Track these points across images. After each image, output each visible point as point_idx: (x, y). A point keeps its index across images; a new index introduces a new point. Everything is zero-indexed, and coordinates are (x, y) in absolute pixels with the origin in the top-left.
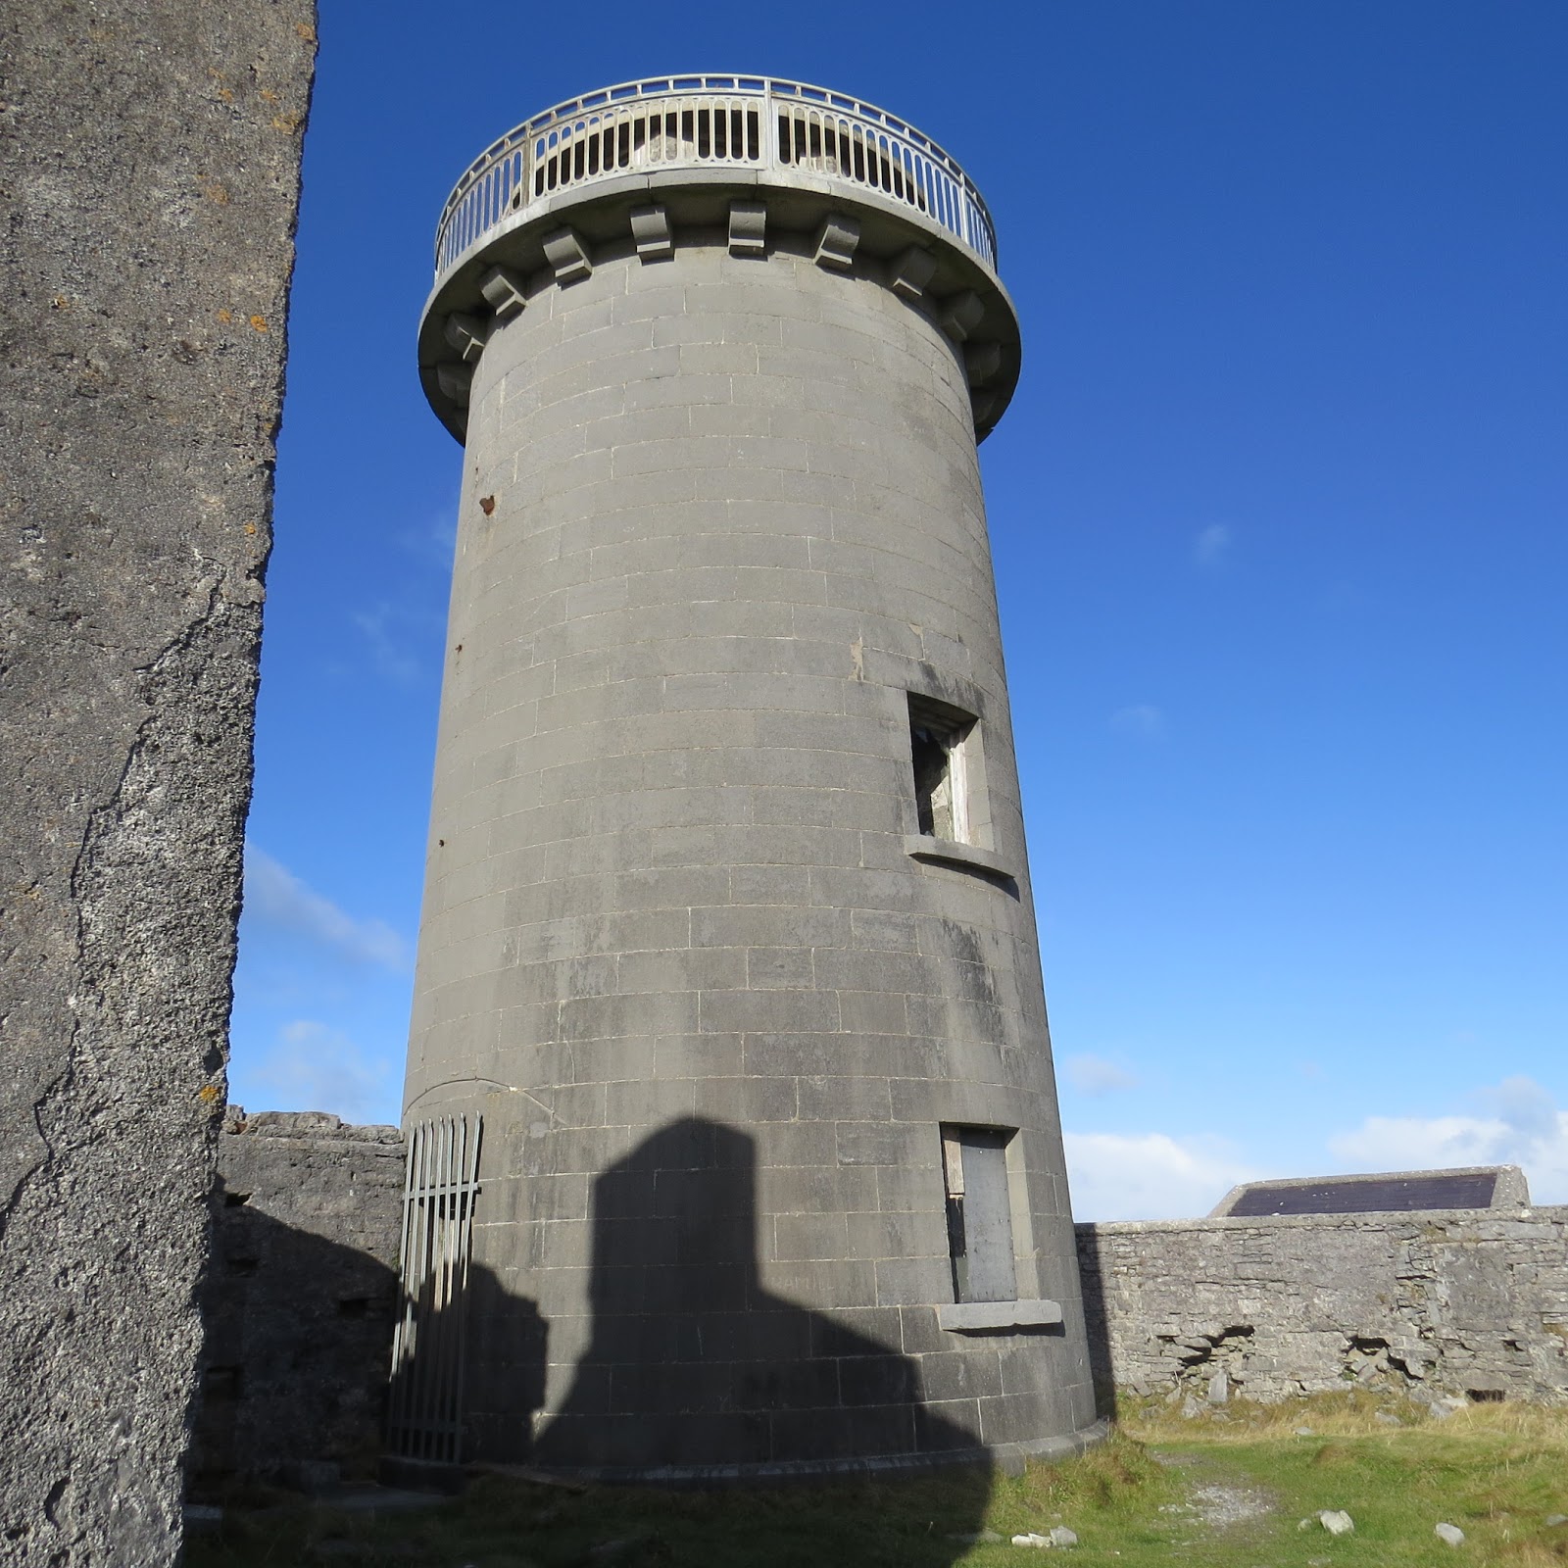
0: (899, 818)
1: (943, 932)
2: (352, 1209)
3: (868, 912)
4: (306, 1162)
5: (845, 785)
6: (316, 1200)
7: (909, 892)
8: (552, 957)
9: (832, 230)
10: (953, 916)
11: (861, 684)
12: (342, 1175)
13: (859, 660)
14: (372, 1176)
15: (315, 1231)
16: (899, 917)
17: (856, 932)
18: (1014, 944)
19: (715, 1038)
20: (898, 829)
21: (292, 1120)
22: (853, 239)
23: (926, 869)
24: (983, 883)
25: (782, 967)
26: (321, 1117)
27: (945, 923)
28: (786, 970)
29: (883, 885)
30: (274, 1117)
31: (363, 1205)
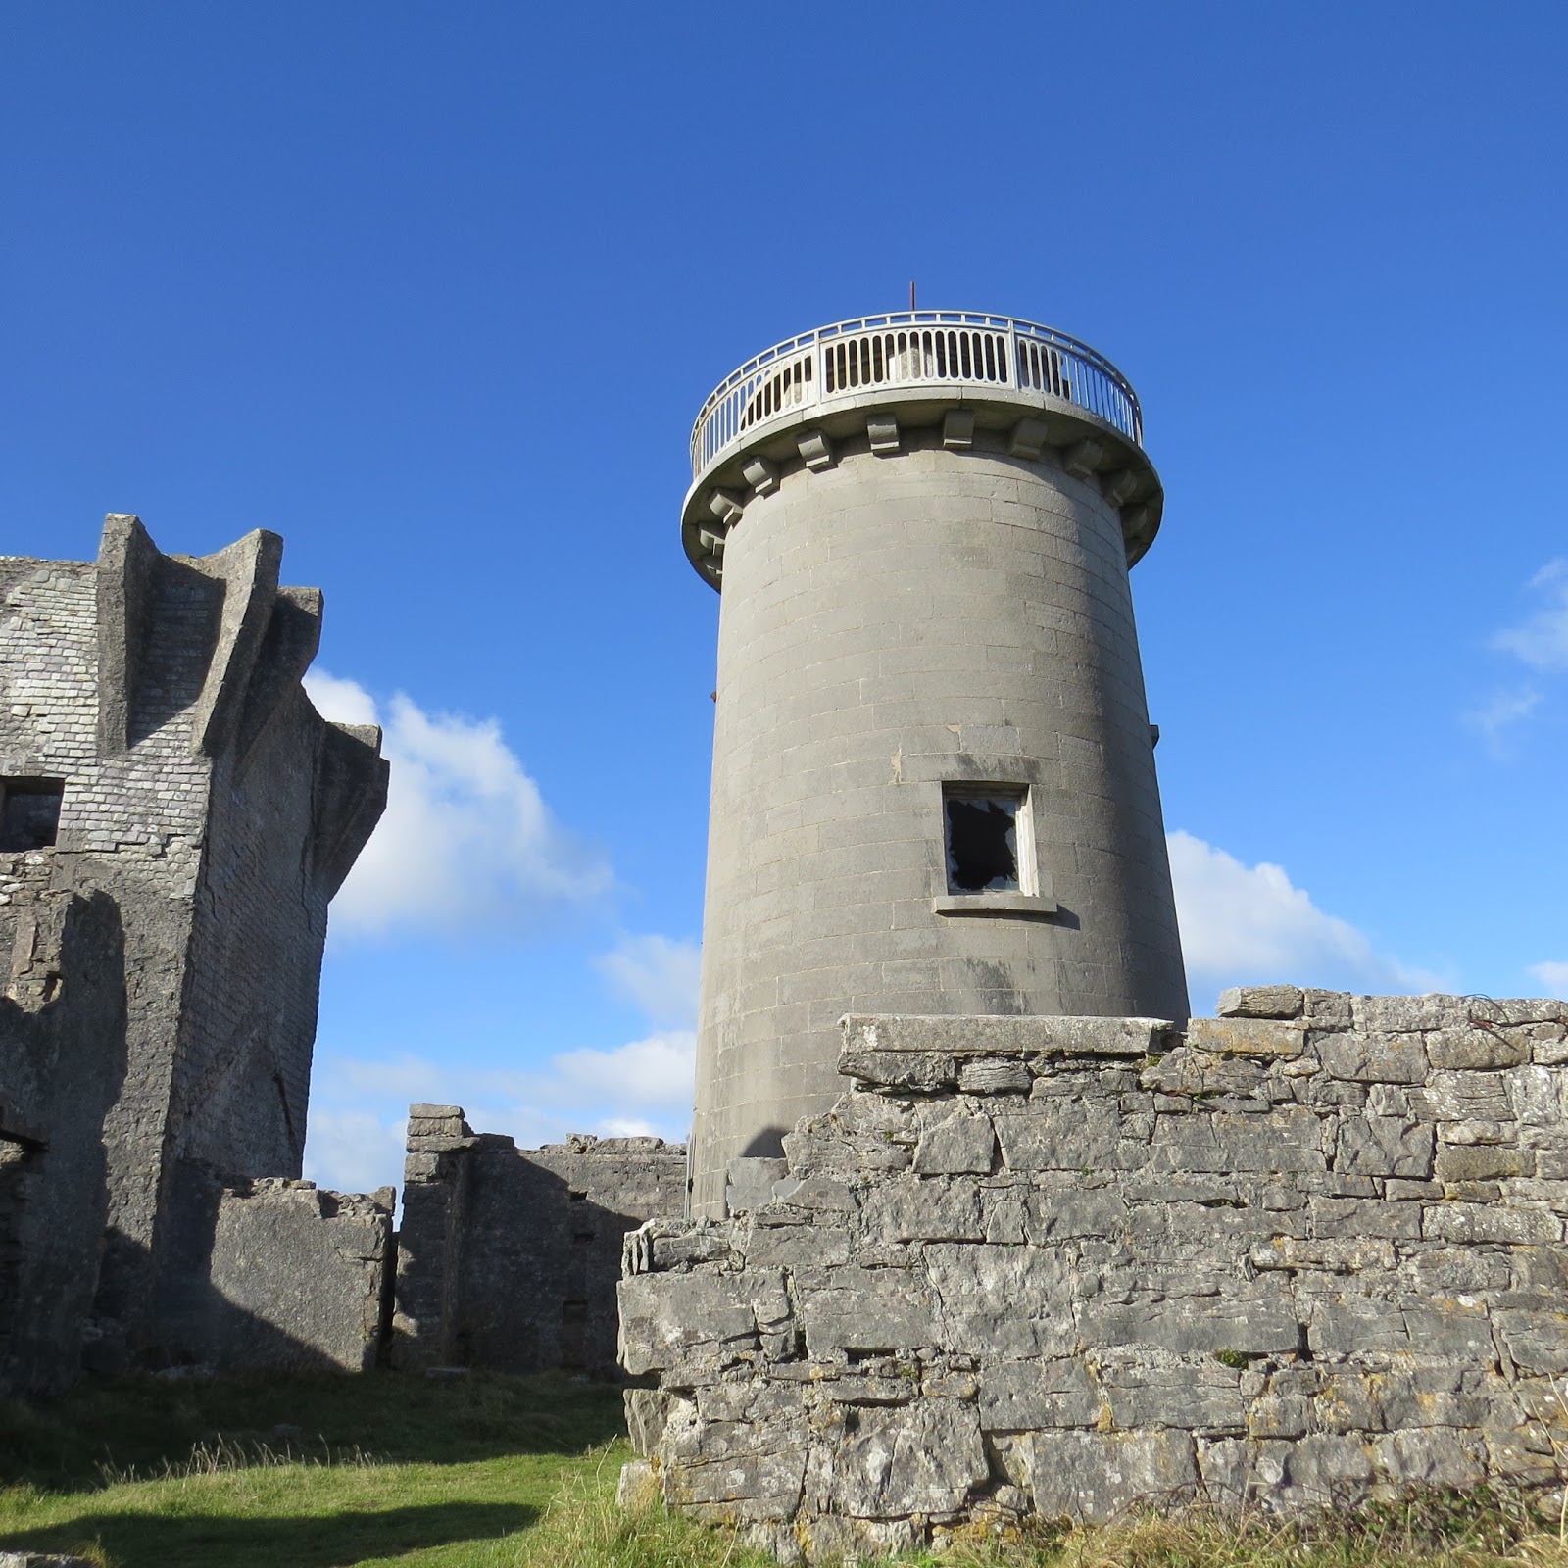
0: (927, 885)
1: (966, 969)
2: (657, 1200)
3: (898, 963)
4: (625, 1170)
5: (883, 868)
6: (632, 1195)
7: (934, 943)
8: (718, 1021)
9: (873, 429)
10: (976, 956)
11: (899, 786)
12: (650, 1178)
13: (898, 767)
14: (672, 1177)
15: (632, 1215)
16: (922, 963)
17: (885, 980)
18: (1063, 967)
19: (789, 1069)
20: (927, 894)
21: (625, 1143)
22: (892, 428)
23: (950, 920)
24: (1020, 922)
25: (831, 1013)
26: (645, 1139)
27: (969, 961)
28: (834, 1014)
29: (910, 940)
30: (612, 1142)
31: (666, 1197)
